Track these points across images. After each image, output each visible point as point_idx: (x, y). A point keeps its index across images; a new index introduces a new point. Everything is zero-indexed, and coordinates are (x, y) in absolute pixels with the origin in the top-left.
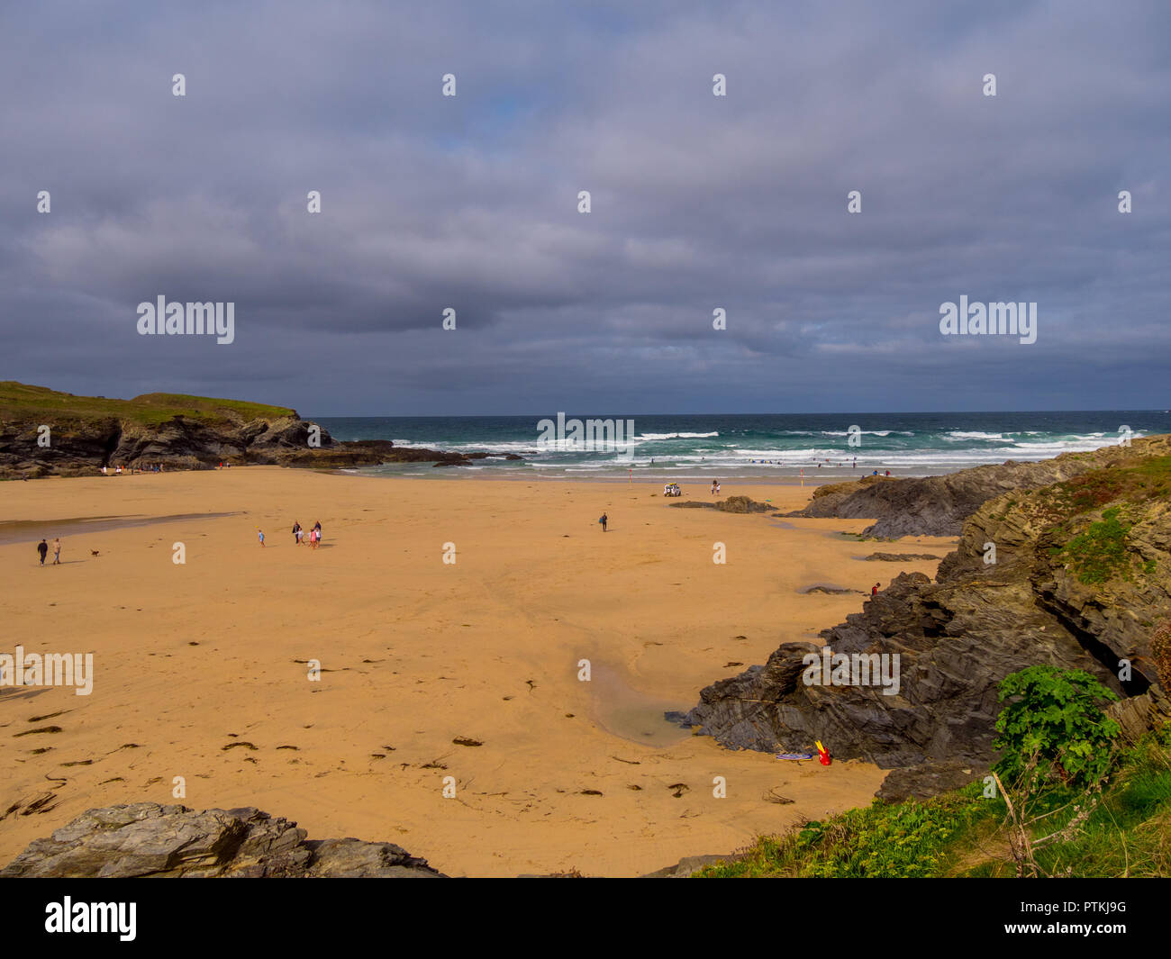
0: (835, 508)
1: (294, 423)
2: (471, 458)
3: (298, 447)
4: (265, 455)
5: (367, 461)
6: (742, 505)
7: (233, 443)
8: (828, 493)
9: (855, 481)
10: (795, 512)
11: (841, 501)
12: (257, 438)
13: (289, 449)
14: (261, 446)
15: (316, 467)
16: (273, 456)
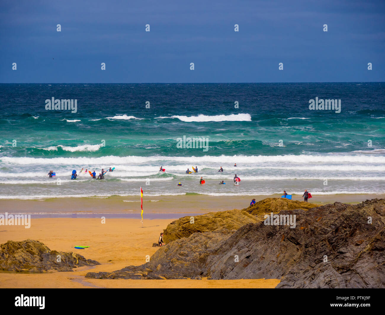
0: (203, 260)
6: (28, 257)
8: (190, 233)
9: (240, 209)
10: (128, 268)
11: (214, 247)
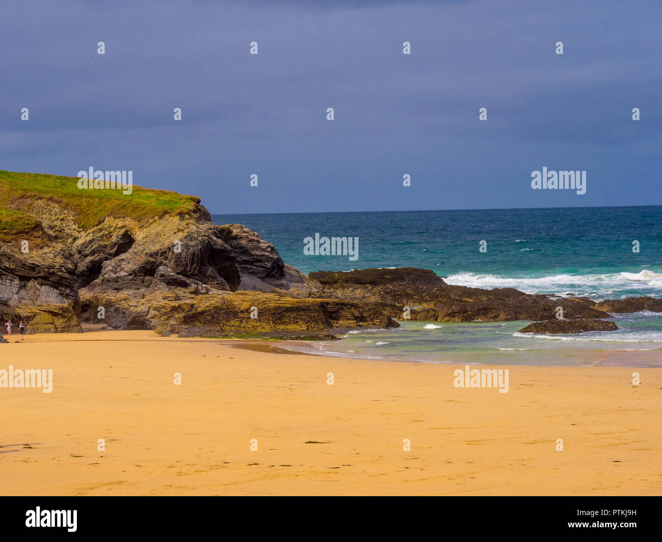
1: (193, 228)
2: (618, 311)
3: (202, 287)
4: (125, 305)
5: (361, 319)
7: (50, 278)
12: (109, 265)
13: (180, 291)
14: (117, 284)
15: (238, 334)
16: (142, 308)
